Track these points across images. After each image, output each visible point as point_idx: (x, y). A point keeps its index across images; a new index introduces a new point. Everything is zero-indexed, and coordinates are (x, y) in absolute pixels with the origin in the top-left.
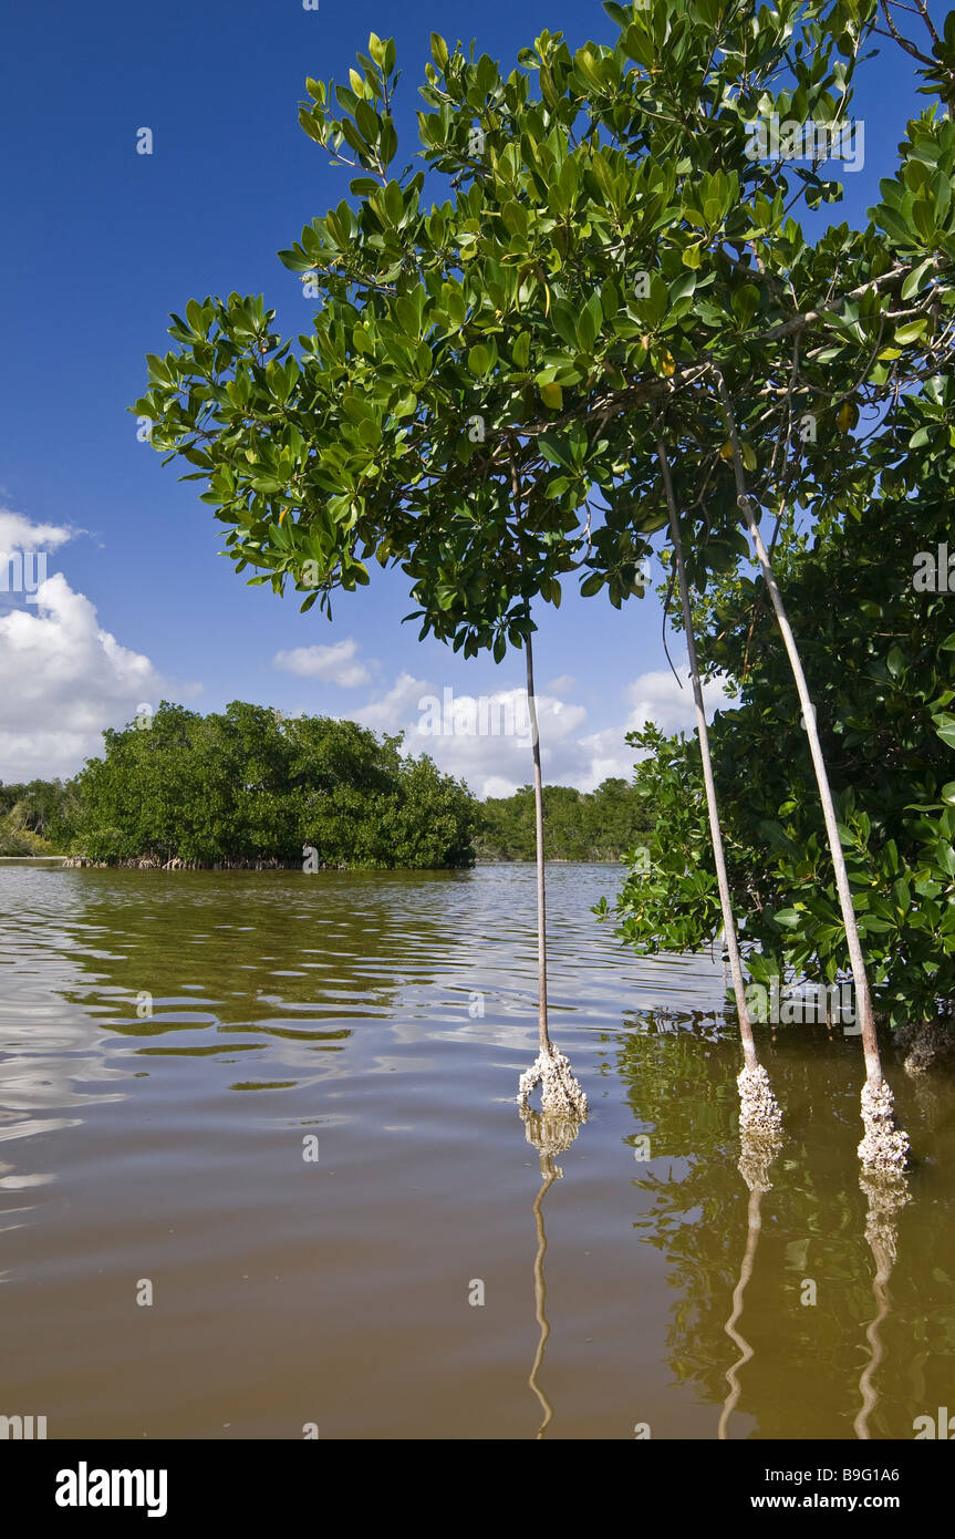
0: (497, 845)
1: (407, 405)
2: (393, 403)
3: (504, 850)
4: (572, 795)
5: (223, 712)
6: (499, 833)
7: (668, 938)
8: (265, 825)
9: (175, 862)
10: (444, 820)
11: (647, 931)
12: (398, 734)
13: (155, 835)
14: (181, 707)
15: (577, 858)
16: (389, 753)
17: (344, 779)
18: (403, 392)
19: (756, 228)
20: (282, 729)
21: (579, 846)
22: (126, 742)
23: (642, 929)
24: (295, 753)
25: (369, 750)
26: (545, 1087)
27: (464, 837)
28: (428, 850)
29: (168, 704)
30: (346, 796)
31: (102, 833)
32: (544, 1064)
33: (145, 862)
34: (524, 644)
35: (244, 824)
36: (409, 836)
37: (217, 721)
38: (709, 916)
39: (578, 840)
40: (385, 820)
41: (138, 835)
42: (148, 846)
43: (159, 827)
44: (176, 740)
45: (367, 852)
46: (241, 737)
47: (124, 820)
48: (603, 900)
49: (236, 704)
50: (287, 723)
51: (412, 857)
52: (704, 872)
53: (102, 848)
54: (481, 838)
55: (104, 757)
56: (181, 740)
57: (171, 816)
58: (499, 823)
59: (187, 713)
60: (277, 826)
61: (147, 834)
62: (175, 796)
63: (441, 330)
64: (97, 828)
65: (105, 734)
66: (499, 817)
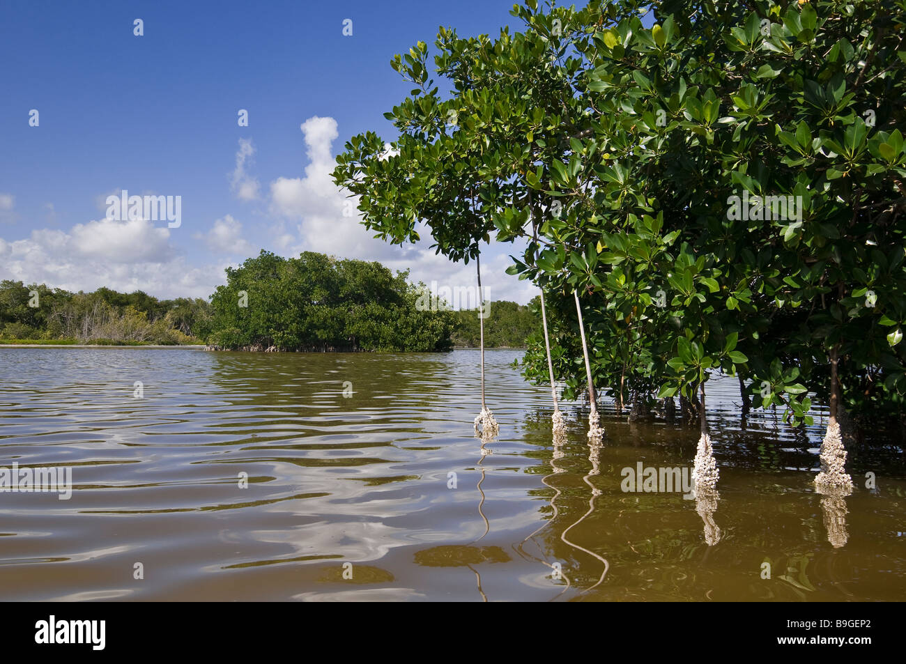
0: (466, 337)
1: (433, 181)
2: (429, 180)
3: (471, 340)
4: (514, 307)
5: (297, 257)
6: (468, 330)
7: (544, 377)
8: (324, 326)
9: (273, 348)
10: (435, 322)
11: (535, 374)
12: (406, 270)
13: (260, 332)
14: (273, 254)
15: (517, 345)
16: (400, 282)
17: (373, 297)
18: (432, 176)
19: (552, 125)
20: (335, 267)
21: (518, 338)
22: (240, 275)
23: (533, 373)
24: (343, 282)
25: (387, 279)
26: (483, 421)
27: (446, 333)
28: (425, 340)
29: (265, 252)
30: (374, 307)
31: (227, 331)
32: (483, 413)
33: (254, 349)
34: (476, 258)
35: (312, 326)
36: (413, 332)
37: (295, 263)
38: (562, 367)
39: (517, 334)
40: (399, 323)
41: (250, 332)
42: (255, 338)
43: (262, 327)
44: (270, 274)
45: (388, 342)
46: (310, 273)
47: (241, 323)
48: (516, 360)
49: (306, 253)
50: (338, 264)
51: (416, 345)
52: (560, 347)
53: (228, 339)
54: (457, 333)
55: (226, 284)
56: (273, 274)
57: (268, 320)
58: (468, 324)
59: (277, 257)
60: (332, 327)
61: (255, 331)
62: (271, 309)
63: (445, 155)
64: (224, 328)
65: (227, 270)
66: (468, 320)
